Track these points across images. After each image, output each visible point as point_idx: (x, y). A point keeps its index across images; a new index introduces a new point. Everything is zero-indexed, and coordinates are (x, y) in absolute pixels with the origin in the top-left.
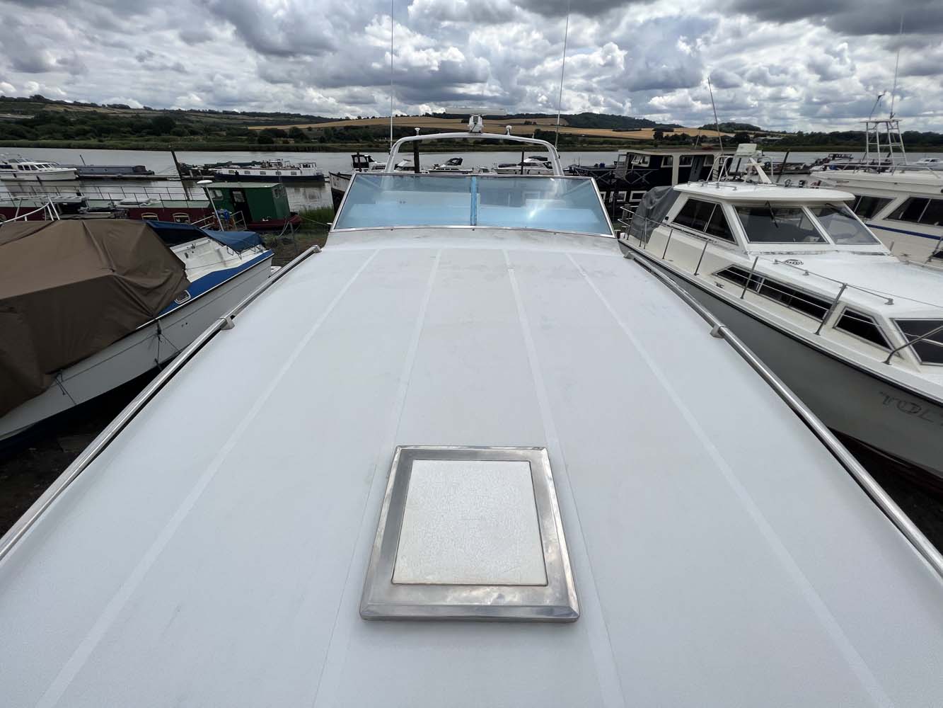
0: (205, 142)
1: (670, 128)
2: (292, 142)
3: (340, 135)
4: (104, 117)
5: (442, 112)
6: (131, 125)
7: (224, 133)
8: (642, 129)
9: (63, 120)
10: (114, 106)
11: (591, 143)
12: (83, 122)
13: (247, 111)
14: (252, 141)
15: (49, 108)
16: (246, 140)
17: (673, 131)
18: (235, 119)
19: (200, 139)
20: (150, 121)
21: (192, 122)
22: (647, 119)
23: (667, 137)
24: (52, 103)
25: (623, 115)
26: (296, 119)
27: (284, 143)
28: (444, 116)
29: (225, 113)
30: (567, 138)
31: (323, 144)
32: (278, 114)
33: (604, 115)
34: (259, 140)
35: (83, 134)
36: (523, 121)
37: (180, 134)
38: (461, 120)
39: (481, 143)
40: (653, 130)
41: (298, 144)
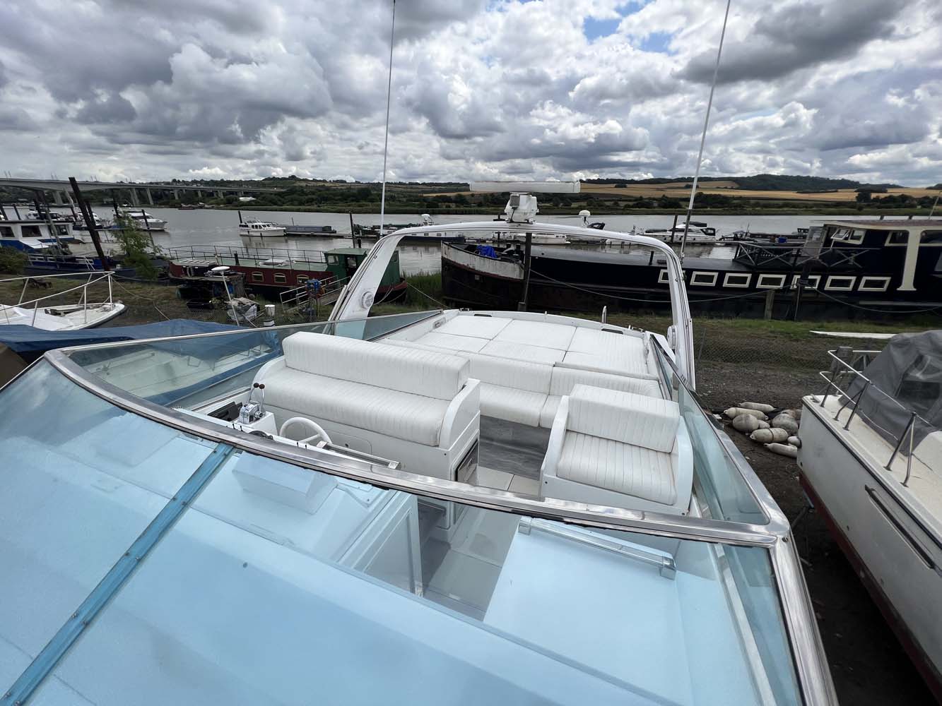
1: (882, 188)
2: (453, 206)
3: (495, 201)
4: (328, 189)
5: (596, 179)
6: (342, 194)
7: (405, 200)
8: (839, 190)
9: (302, 191)
10: (337, 181)
11: (765, 206)
12: (313, 193)
13: (426, 182)
14: (421, 206)
15: (298, 184)
17: (885, 192)
18: (417, 188)
20: (355, 191)
23: (877, 199)
24: (300, 180)
25: (811, 175)
26: (464, 187)
27: (447, 207)
28: (599, 181)
29: (410, 184)
30: (735, 201)
31: (480, 208)
32: (450, 184)
33: (787, 176)
34: (428, 205)
35: (310, 201)
36: (683, 184)
38: (615, 185)
39: (632, 207)
40: (856, 191)
41: (458, 209)
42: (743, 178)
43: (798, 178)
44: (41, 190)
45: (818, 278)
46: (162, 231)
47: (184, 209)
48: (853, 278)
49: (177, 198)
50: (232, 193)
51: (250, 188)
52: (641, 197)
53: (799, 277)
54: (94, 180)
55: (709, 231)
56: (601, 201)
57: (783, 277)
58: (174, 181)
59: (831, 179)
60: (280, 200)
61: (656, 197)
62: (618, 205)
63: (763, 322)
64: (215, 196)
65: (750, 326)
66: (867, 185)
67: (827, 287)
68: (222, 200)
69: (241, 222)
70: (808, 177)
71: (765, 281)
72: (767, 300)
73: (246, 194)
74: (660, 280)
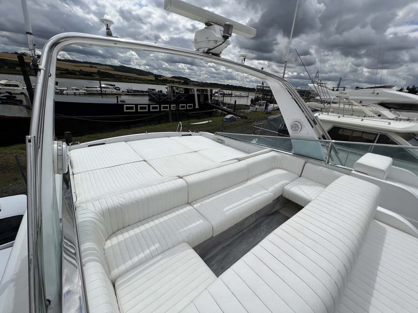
1: (160, 76)
8: (149, 76)
22: (150, 72)
23: (160, 80)
36: (89, 65)
40: (154, 76)
42: (115, 66)
45: (168, 106)
52: (67, 69)
53: (163, 106)
55: (117, 88)
57: (158, 106)
61: (77, 70)
66: (156, 74)
74: (125, 110)
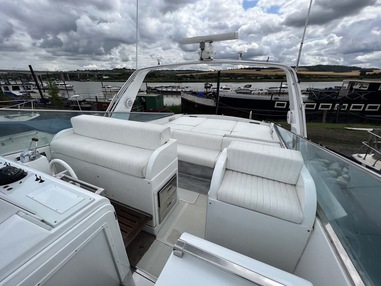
0: (162, 80)
1: (371, 70)
2: (189, 79)
3: (206, 77)
5: (248, 67)
7: (169, 77)
8: (352, 71)
11: (320, 78)
13: (178, 70)
14: (175, 79)
15: (126, 71)
16: (174, 79)
17: (373, 72)
18: (174, 72)
19: (161, 79)
21: (161, 74)
22: (355, 66)
23: (369, 75)
24: (127, 69)
25: (340, 65)
26: (193, 72)
27: (186, 79)
29: (171, 70)
30: (307, 76)
31: (199, 80)
32: (188, 70)
33: (329, 65)
34: (178, 79)
37: (156, 77)
38: (256, 70)
39: (263, 79)
40: (359, 71)
41: (190, 80)
42: (310, 67)
43: (334, 66)
44: (27, 75)
45: (347, 105)
46: (72, 90)
47: (82, 81)
48: (363, 105)
49: (79, 77)
50: (100, 75)
51: (107, 73)
52: (267, 75)
53: (338, 104)
54: (47, 70)
56: (249, 76)
57: (331, 105)
58: (78, 70)
59: (348, 66)
60: (119, 78)
61: (273, 75)
62: (257, 78)
63: (322, 124)
64: (94, 76)
65: (316, 126)
66: (365, 69)
67: (351, 109)
68: (96, 78)
69: (103, 86)
70: (338, 66)
71: (322, 106)
72: (324, 115)
73: (106, 75)
74: (276, 106)
